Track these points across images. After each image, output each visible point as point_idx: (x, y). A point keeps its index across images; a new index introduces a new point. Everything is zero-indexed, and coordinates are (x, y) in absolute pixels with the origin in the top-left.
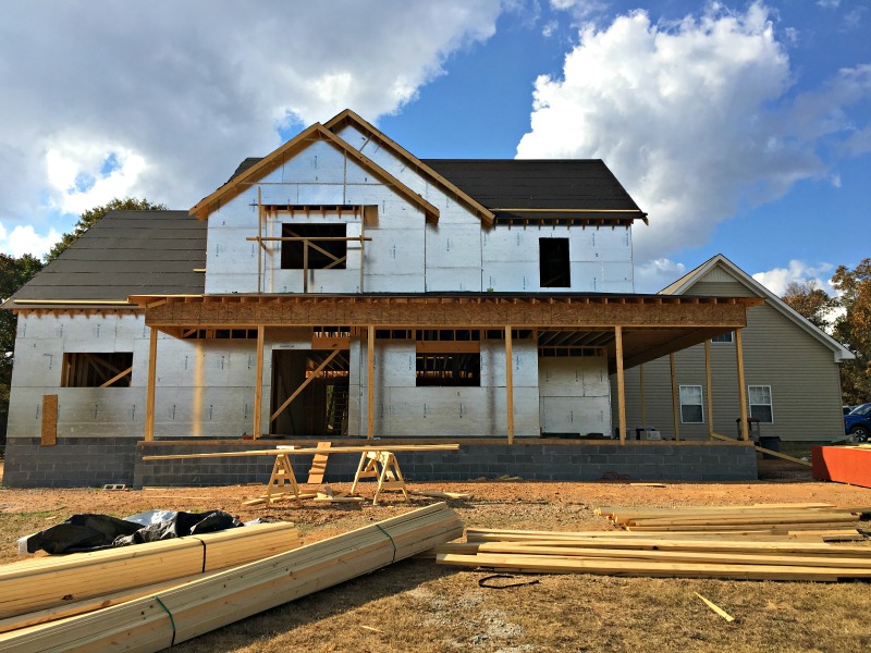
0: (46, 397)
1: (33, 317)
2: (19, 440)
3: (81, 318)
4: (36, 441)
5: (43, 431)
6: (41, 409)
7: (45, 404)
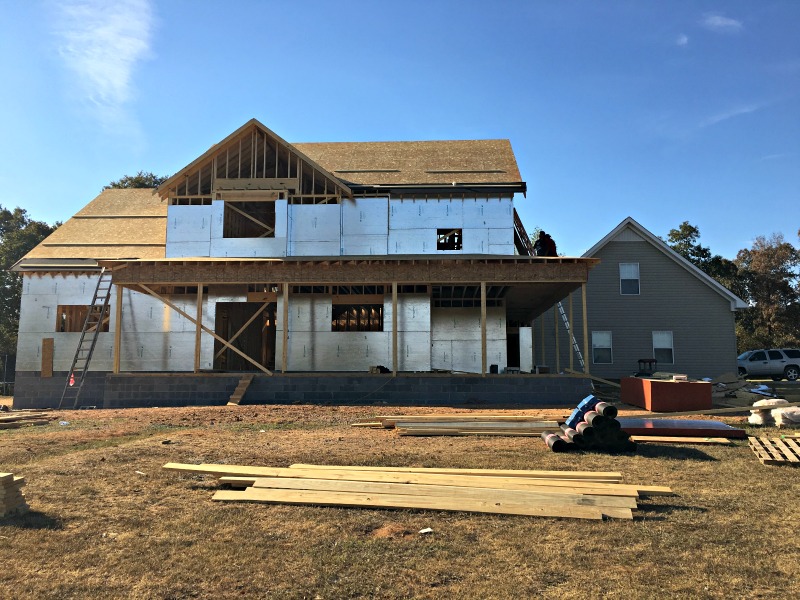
0: (44, 340)
1: (35, 277)
2: (26, 373)
3: (71, 278)
4: (37, 374)
5: (43, 365)
6: (41, 349)
7: (44, 345)
